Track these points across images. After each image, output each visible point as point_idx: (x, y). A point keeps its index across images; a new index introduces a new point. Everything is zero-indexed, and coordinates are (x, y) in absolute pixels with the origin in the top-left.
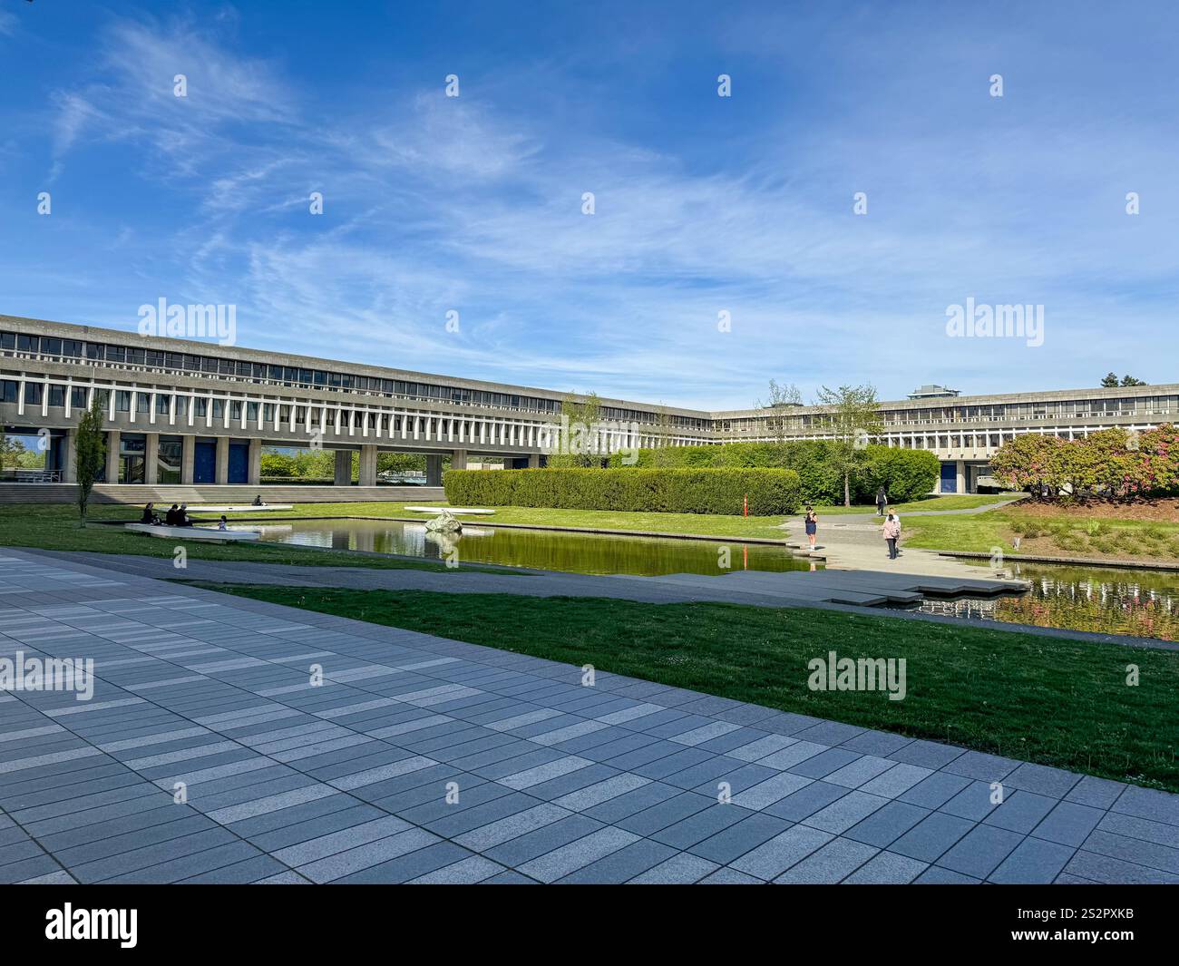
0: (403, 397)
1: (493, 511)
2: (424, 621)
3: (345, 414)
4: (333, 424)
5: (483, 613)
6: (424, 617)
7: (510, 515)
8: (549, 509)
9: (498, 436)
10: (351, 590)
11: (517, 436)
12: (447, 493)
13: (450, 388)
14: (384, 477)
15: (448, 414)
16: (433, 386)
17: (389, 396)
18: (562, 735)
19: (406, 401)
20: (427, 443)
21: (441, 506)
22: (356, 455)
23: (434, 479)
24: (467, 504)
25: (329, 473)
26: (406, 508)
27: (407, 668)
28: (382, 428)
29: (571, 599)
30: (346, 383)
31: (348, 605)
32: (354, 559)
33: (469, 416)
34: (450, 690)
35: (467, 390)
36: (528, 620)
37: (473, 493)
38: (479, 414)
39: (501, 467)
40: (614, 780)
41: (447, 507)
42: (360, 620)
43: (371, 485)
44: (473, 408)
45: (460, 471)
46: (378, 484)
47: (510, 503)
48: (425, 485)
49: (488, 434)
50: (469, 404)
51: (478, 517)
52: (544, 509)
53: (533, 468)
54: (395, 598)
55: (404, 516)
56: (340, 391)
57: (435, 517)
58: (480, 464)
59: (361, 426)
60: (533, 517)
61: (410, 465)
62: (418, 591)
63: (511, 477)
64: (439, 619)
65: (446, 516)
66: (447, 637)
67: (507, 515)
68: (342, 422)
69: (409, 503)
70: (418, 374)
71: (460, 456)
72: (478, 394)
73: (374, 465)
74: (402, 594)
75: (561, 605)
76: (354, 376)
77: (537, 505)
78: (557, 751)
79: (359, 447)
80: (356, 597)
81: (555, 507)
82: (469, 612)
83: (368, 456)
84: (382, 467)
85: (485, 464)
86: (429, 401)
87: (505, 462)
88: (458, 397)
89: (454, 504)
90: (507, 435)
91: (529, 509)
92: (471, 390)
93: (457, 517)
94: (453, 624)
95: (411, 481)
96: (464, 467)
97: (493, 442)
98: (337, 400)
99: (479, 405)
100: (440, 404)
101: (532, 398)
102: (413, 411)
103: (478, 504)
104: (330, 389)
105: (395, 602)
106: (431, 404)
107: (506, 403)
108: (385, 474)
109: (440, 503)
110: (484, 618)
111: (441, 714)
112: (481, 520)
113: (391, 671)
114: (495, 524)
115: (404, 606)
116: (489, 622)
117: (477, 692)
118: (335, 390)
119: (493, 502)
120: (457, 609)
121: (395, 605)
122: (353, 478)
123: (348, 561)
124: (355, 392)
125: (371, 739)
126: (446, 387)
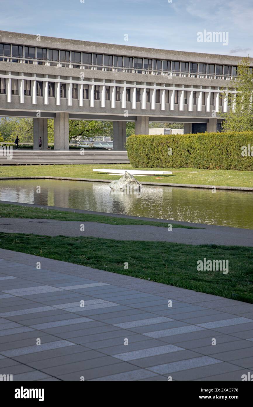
0: (90, 68)
1: (170, 173)
2: (89, 258)
3: (40, 84)
4: (30, 93)
5: (137, 255)
6: (89, 255)
7: (186, 176)
8: (222, 171)
9: (177, 102)
10: (37, 236)
11: (195, 102)
12: (130, 156)
13: (132, 57)
14: (76, 142)
15: (130, 82)
16: (117, 56)
17: (78, 67)
18: (167, 333)
19: (94, 72)
20: (113, 110)
21: (124, 168)
22: (51, 122)
23: (120, 145)
24: (147, 166)
25: (30, 138)
26: (94, 170)
27: (67, 288)
28: (73, 97)
29: (219, 247)
30: (40, 56)
31: (32, 246)
32: (46, 213)
33: (150, 84)
34: (95, 303)
35: (149, 59)
36: (172, 260)
37: (153, 156)
38: (160, 82)
39: (180, 132)
40: (195, 360)
41: (130, 169)
42: (39, 255)
43: (64, 149)
44: (155, 76)
45: (140, 136)
46: (71, 148)
47: (186, 165)
48: (112, 149)
49: (168, 101)
50: (150, 73)
51: (156, 178)
52: (217, 171)
53: (212, 132)
54: (71, 242)
55: (92, 177)
56: (35, 64)
57: (118, 178)
58: (163, 129)
59: (54, 96)
60: (206, 178)
61: (100, 131)
62: (92, 238)
63: (188, 141)
64: (102, 257)
65: (127, 177)
66: (102, 269)
67: (184, 176)
68: (37, 92)
69: (97, 166)
70: (103, 45)
71: (143, 123)
72: (159, 62)
73: (67, 131)
74: (77, 240)
75: (207, 251)
76: (46, 49)
77: (211, 167)
78: (161, 342)
79: (54, 115)
80: (41, 241)
81: (228, 168)
82: (126, 253)
83: (62, 123)
84: (73, 134)
85: (167, 129)
86: (113, 70)
87: (185, 127)
88: (140, 66)
89: (136, 166)
90: (186, 101)
91: (204, 171)
92: (151, 59)
93: (137, 179)
94: (111, 261)
95: (100, 145)
96: (146, 132)
97: (172, 108)
98: (33, 72)
99: (160, 73)
100: (124, 74)
101: (210, 64)
102: (100, 80)
103: (158, 166)
104: (26, 62)
105: (71, 245)
106: (115, 74)
107: (185, 70)
108: (77, 139)
109: (123, 166)
110: (137, 258)
111: (85, 317)
112: (159, 181)
113: (56, 289)
114: (172, 184)
115: (76, 248)
116: (140, 261)
117: (114, 305)
118: (31, 62)
119: (170, 165)
120: (119, 251)
121: (70, 247)
122: (50, 144)
123: (40, 214)
124: (48, 64)
125: (32, 330)
126: (129, 57)
